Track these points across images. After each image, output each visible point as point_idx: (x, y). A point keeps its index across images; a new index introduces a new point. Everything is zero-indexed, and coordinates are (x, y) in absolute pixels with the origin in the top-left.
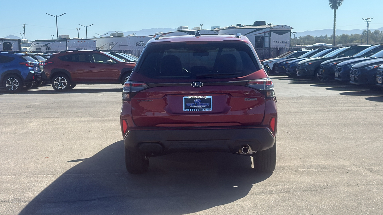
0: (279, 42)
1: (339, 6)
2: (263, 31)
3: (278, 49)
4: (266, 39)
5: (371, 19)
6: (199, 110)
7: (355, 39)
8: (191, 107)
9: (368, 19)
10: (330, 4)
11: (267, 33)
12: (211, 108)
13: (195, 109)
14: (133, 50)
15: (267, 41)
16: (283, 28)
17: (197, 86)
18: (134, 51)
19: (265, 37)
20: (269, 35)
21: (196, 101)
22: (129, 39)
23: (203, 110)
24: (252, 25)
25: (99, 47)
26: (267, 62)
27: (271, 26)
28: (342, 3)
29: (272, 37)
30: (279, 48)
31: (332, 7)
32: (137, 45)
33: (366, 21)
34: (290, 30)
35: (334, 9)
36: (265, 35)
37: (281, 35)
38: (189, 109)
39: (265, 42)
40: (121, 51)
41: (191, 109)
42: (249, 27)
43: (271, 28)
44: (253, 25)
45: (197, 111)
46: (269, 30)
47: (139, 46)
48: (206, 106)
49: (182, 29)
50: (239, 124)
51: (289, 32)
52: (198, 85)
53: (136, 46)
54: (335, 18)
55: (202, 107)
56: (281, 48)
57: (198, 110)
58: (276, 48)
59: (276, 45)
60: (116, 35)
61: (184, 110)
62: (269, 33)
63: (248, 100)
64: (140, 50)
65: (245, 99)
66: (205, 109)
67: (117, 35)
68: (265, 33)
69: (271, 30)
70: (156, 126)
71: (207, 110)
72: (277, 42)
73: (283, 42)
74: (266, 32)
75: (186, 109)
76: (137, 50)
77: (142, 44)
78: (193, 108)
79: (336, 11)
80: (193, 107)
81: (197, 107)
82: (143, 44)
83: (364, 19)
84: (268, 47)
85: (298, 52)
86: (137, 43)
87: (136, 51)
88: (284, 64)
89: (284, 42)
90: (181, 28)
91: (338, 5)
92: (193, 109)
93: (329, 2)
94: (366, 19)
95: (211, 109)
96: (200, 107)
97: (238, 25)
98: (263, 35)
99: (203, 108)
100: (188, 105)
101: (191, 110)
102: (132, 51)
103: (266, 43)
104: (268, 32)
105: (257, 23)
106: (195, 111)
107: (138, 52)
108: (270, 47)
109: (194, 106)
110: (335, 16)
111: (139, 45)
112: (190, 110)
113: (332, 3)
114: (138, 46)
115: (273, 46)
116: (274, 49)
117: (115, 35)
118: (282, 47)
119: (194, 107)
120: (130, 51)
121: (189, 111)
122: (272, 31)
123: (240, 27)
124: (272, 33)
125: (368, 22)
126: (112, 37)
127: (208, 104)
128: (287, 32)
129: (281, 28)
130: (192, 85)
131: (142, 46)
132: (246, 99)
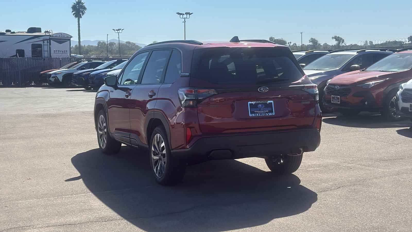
0: (59, 52)
1: (83, 15)
2: (41, 38)
3: (60, 59)
4: (45, 48)
5: (121, 30)
6: (263, 115)
7: (90, 51)
8: (256, 112)
9: (119, 30)
10: (73, 12)
11: (46, 42)
13: (259, 114)
15: (47, 50)
16: (63, 36)
17: (264, 91)
19: (43, 45)
20: (49, 44)
21: (260, 106)
23: (267, 115)
24: (25, 32)
26: (55, 74)
27: (50, 33)
28: (85, 12)
29: (51, 46)
30: (62, 58)
31: (75, 15)
33: (116, 31)
34: (70, 38)
35: (77, 18)
36: (44, 43)
37: (61, 44)
38: (254, 114)
39: (44, 51)
41: (256, 114)
42: (23, 34)
43: (51, 35)
44: (27, 31)
45: (261, 115)
46: (48, 38)
50: (296, 127)
51: (69, 41)
54: (80, 27)
55: (265, 111)
56: (63, 58)
58: (58, 58)
59: (57, 54)
61: (250, 115)
62: (49, 41)
63: (304, 103)
65: (302, 102)
66: (269, 113)
68: (43, 41)
69: (50, 38)
70: (223, 132)
71: (270, 114)
72: (57, 51)
73: (63, 52)
74: (45, 40)
75: (252, 114)
79: (79, 20)
80: (257, 112)
81: (261, 111)
83: (114, 30)
84: (48, 57)
85: (89, 62)
88: (83, 75)
89: (65, 52)
91: (81, 13)
92: (257, 114)
93: (72, 9)
94: (116, 30)
95: (274, 113)
97: (8, 31)
98: (41, 43)
99: (267, 112)
100: (253, 110)
101: (256, 115)
103: (46, 52)
104: (47, 40)
105: (31, 30)
106: (259, 115)
108: (50, 57)
109: (258, 111)
110: (80, 25)
112: (255, 114)
113: (75, 11)
115: (54, 55)
116: (56, 58)
118: (65, 57)
121: (254, 116)
122: (52, 39)
123: (11, 33)
124: (51, 41)
125: (118, 33)
127: (270, 109)
128: (68, 41)
129: (61, 36)
130: (259, 90)
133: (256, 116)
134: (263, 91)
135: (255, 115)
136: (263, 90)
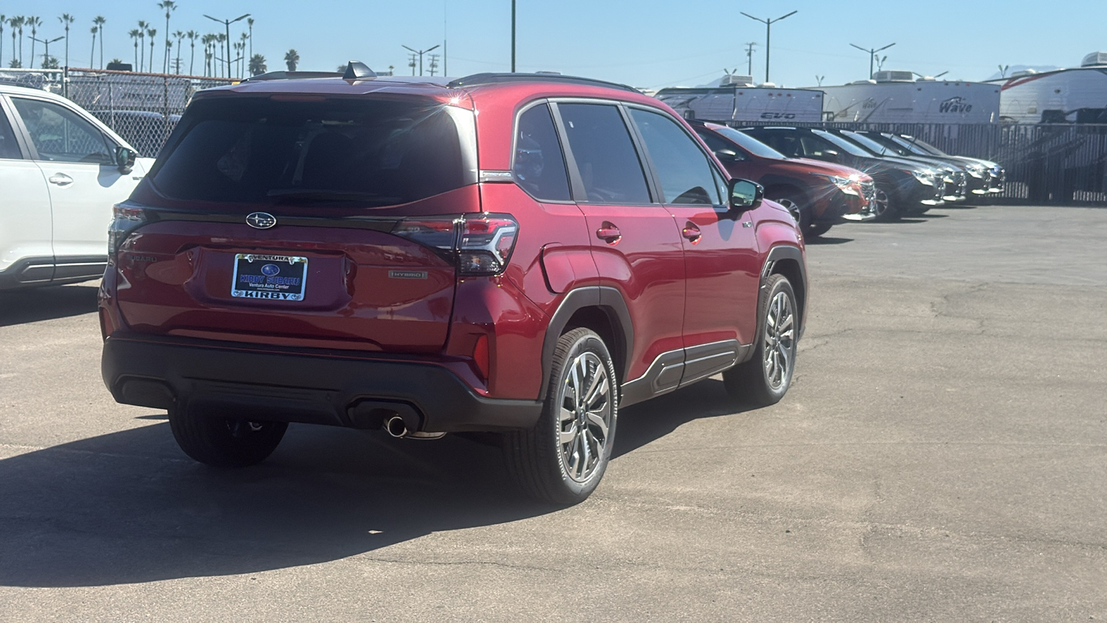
6: (269, 297)
8: (252, 285)
12: (300, 293)
13: (260, 293)
14: (923, 124)
17: (261, 224)
18: (927, 127)
21: (267, 268)
22: (919, 90)
23: (281, 297)
25: (835, 114)
32: (944, 108)
38: (244, 292)
40: (889, 124)
41: (250, 292)
45: (264, 297)
47: (949, 111)
48: (290, 286)
49: (1096, 60)
52: (262, 222)
53: (941, 111)
55: (280, 287)
57: (266, 296)
60: (889, 79)
61: (234, 293)
63: (397, 276)
64: (947, 122)
65: (389, 271)
66: (287, 294)
67: (893, 77)
71: (290, 297)
75: (239, 290)
76: (936, 125)
77: (959, 105)
78: (257, 288)
80: (256, 285)
81: (266, 286)
82: (963, 106)
86: (945, 103)
87: (933, 127)
90: (1094, 56)
92: (254, 293)
95: (301, 296)
96: (275, 288)
99: (282, 290)
100: (246, 278)
101: (251, 294)
102: (921, 126)
106: (259, 297)
107: (938, 129)
109: (259, 283)
111: (951, 108)
112: (247, 293)
114: (946, 111)
117: (886, 78)
119: (260, 286)
120: (915, 126)
121: (244, 296)
126: (874, 82)
127: (294, 281)
130: (248, 220)
131: (962, 110)
132: (392, 274)
133: (249, 296)
134: (260, 226)
135: (246, 295)
136: (259, 222)
